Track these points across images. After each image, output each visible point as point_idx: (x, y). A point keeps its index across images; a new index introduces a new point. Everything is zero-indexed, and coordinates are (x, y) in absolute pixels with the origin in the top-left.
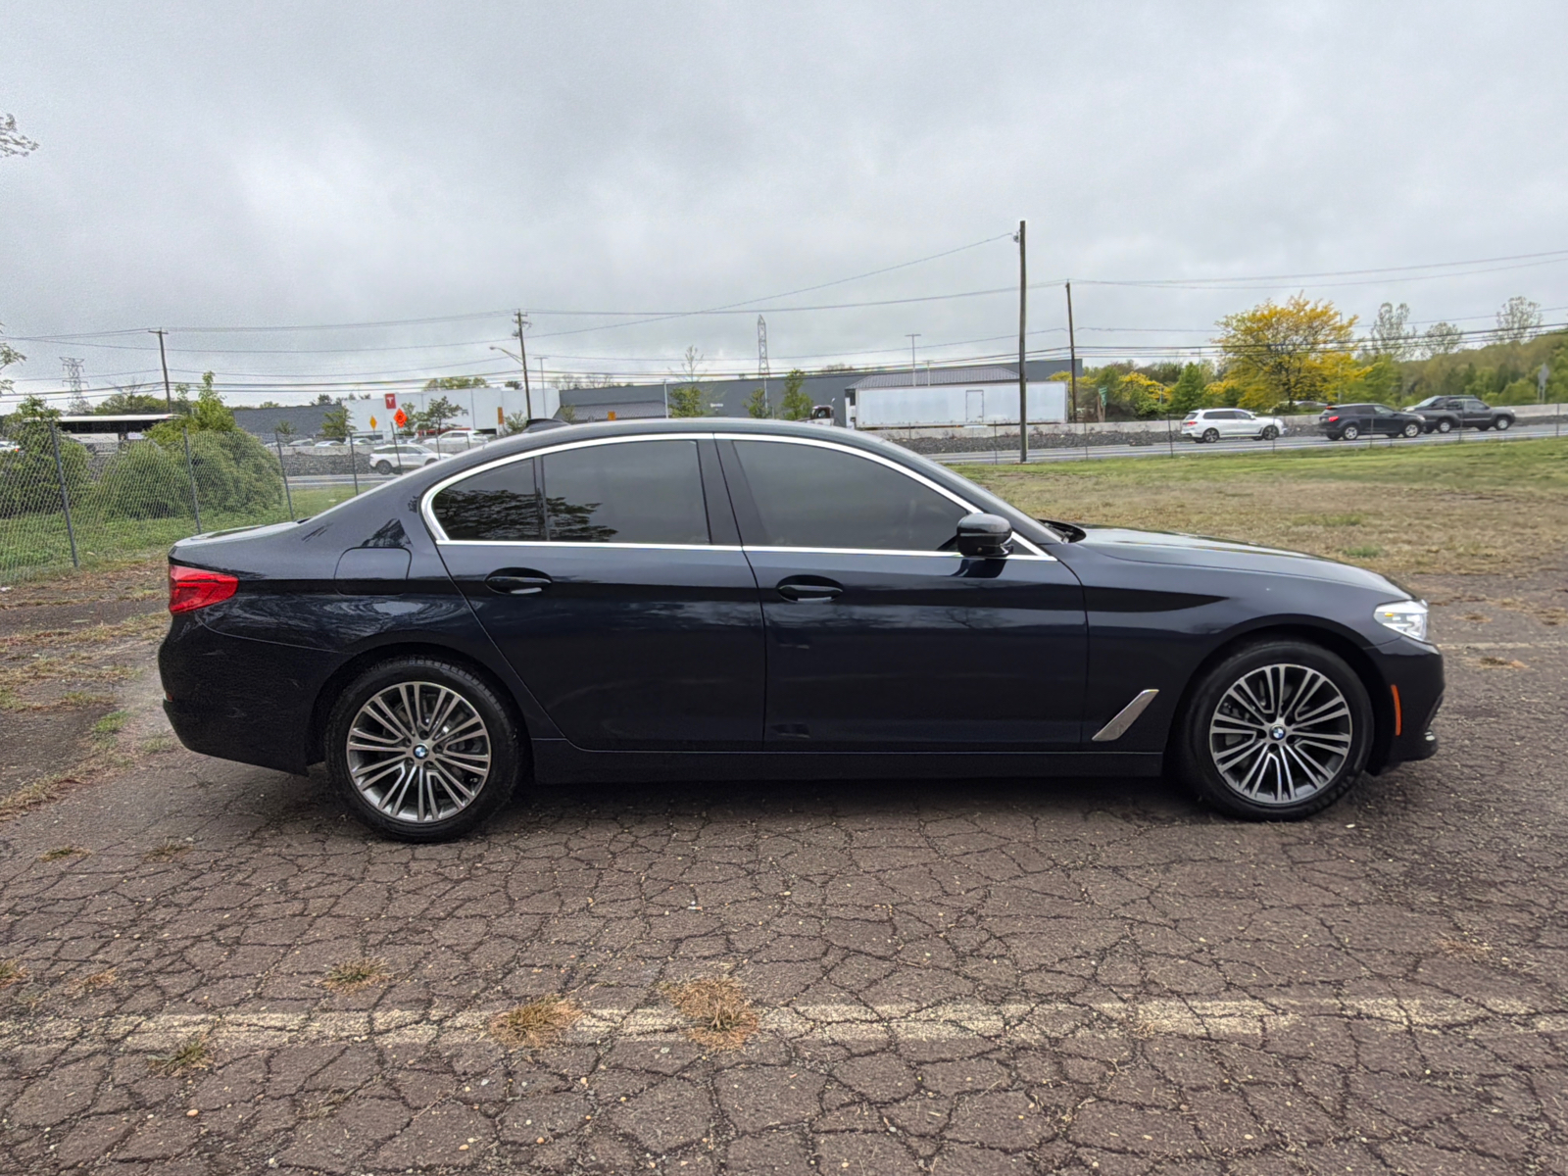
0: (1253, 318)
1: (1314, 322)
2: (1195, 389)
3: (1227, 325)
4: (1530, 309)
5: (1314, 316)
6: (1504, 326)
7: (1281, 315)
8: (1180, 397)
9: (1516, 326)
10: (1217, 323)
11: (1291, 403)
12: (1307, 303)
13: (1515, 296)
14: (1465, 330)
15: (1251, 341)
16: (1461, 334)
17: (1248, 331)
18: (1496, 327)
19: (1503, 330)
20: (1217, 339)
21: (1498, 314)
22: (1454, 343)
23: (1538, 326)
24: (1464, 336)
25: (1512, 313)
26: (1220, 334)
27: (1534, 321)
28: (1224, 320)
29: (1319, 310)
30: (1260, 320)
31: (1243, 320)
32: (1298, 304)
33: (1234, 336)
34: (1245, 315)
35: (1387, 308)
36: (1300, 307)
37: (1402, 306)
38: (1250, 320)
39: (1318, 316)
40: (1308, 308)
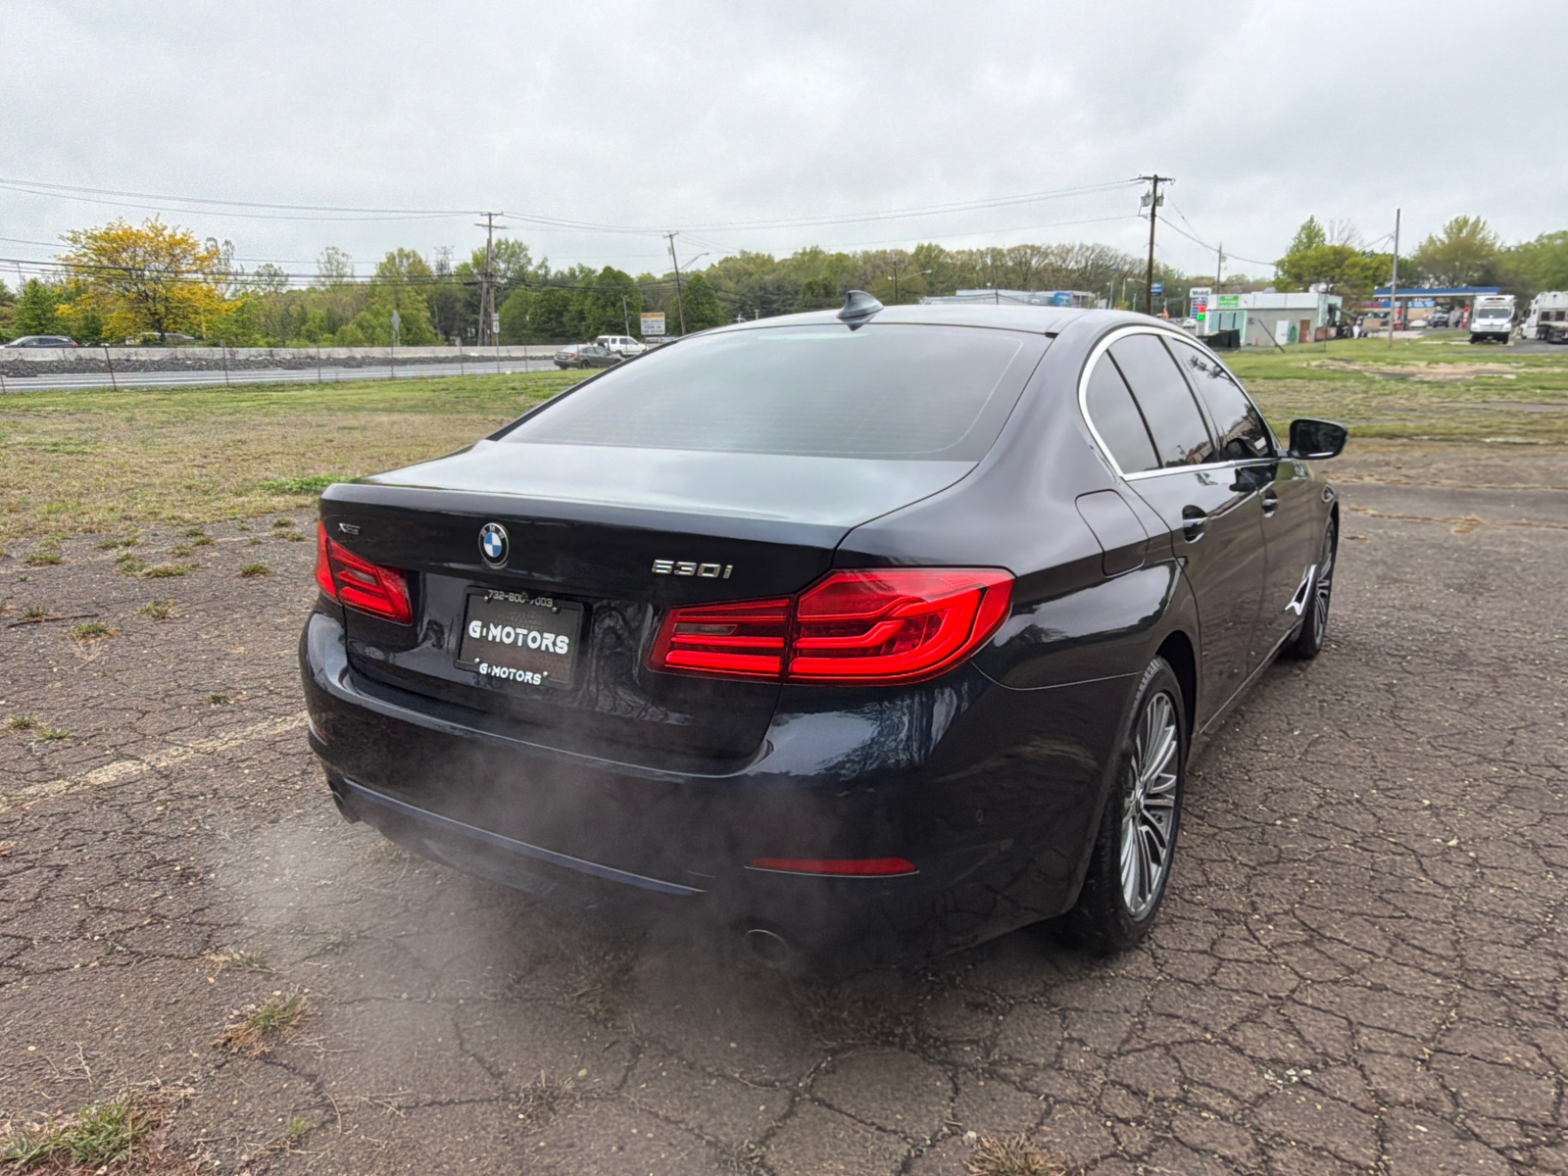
0: (106, 236)
1: (174, 250)
2: (45, 312)
3: (75, 241)
4: (343, 259)
5: (173, 244)
6: (325, 272)
7: (138, 236)
8: (28, 321)
9: (335, 274)
10: (62, 238)
11: (163, 336)
12: (165, 228)
13: (331, 246)
14: (291, 273)
15: (105, 262)
16: (288, 276)
17: (100, 251)
18: (317, 273)
19: (324, 276)
20: (63, 256)
21: (318, 262)
22: (282, 284)
23: (353, 277)
24: (290, 279)
25: (329, 262)
26: (67, 250)
27: (348, 271)
28: (70, 235)
29: (179, 236)
30: (113, 241)
31: (95, 238)
32: (156, 228)
33: (85, 255)
34: (95, 232)
35: (212, 243)
36: (158, 232)
37: (227, 243)
38: (101, 238)
39: (178, 243)
40: (166, 233)
